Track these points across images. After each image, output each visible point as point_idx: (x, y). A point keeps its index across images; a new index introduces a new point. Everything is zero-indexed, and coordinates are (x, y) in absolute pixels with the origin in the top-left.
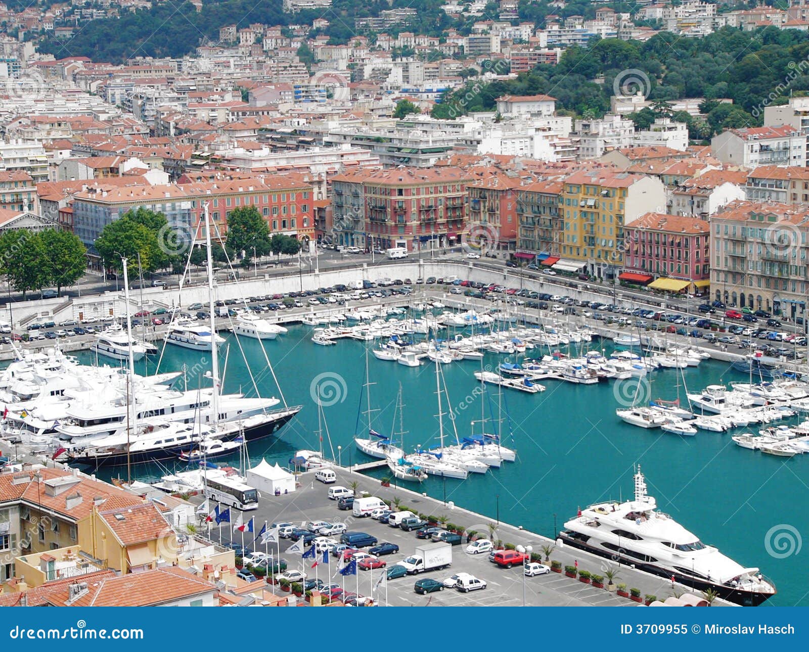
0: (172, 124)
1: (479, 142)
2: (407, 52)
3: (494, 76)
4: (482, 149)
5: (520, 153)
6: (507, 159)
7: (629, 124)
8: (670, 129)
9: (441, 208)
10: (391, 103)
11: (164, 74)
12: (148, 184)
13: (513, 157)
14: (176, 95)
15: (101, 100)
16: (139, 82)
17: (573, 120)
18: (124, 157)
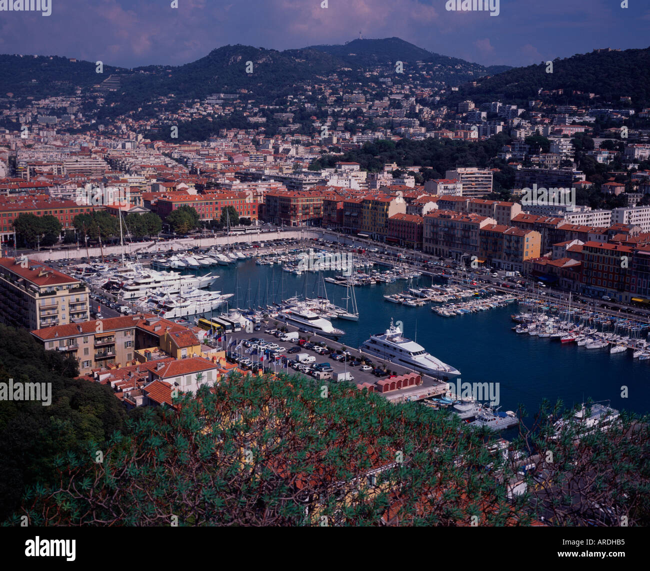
0: (198, 169)
1: (328, 181)
2: (298, 142)
3: (334, 153)
4: (329, 184)
5: (345, 186)
6: (340, 188)
7: (390, 176)
8: (407, 178)
9: (312, 208)
10: (291, 163)
11: (195, 148)
12: (188, 194)
13: (342, 188)
14: (200, 157)
15: (169, 159)
16: (185, 151)
17: (367, 173)
18: (179, 183)
